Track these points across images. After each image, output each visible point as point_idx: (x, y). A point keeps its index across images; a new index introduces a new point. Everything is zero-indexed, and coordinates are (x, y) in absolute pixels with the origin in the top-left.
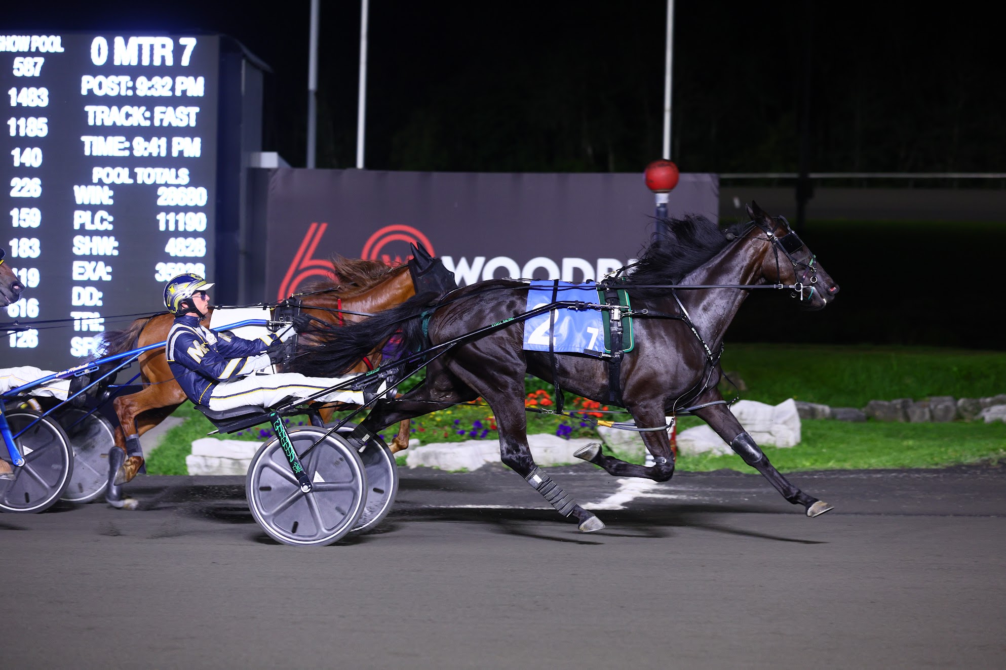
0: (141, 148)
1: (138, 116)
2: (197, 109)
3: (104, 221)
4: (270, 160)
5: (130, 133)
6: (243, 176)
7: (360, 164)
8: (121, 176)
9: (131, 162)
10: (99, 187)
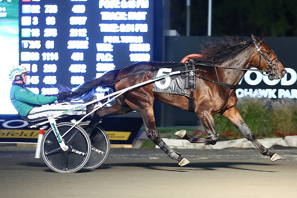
0: (124, 28)
1: (122, 16)
2: (146, 13)
3: (109, 57)
4: (173, 33)
5: (119, 22)
6: (163, 39)
7: (209, 34)
8: (116, 40)
9: (119, 34)
10: (107, 44)
